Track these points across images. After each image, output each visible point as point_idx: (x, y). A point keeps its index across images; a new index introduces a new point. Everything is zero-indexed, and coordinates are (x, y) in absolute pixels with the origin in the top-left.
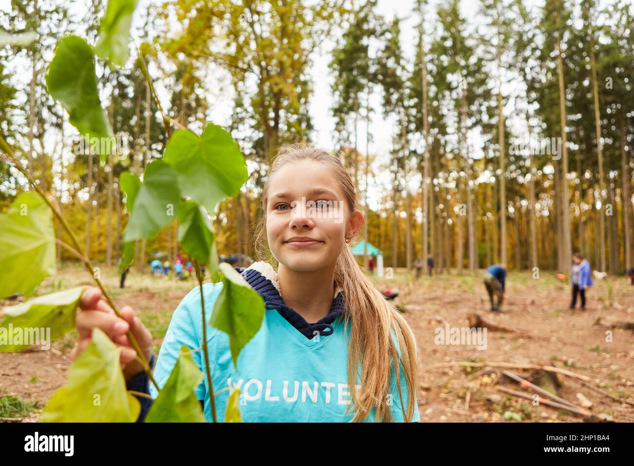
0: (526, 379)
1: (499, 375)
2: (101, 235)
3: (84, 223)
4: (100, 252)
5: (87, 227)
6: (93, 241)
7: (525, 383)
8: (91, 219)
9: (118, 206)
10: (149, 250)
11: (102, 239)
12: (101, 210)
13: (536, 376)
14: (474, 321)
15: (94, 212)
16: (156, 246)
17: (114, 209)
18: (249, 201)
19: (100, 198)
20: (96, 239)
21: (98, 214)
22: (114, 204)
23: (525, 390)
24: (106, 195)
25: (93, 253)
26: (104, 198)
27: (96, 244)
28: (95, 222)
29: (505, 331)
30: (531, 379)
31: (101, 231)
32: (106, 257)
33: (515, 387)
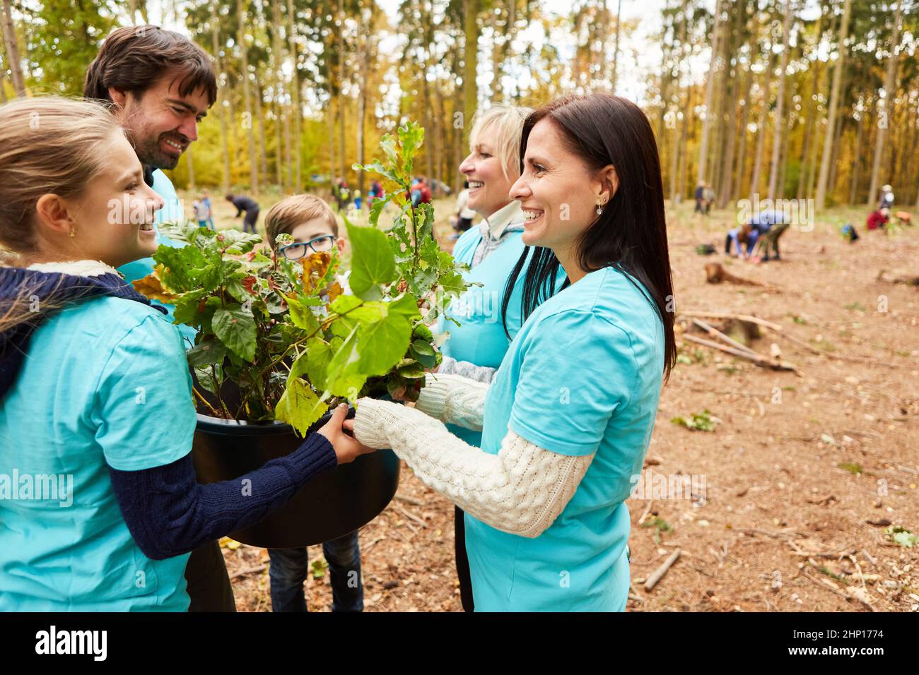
0: (716, 328)
1: (690, 323)
2: (241, 150)
3: (216, 135)
4: (242, 175)
5: (221, 139)
6: (231, 160)
7: (714, 332)
8: (226, 128)
9: (259, 110)
10: (306, 172)
11: (243, 156)
12: (237, 115)
13: (728, 325)
14: (713, 271)
15: (228, 118)
16: (315, 167)
17: (254, 113)
18: (442, 98)
19: (233, 97)
20: (235, 156)
21: (234, 120)
22: (253, 105)
23: (713, 338)
24: (241, 93)
25: (234, 176)
26: (238, 98)
27: (235, 163)
28: (231, 132)
29: (751, 284)
30: (723, 328)
31: (241, 145)
32: (250, 183)
33: (702, 335)
